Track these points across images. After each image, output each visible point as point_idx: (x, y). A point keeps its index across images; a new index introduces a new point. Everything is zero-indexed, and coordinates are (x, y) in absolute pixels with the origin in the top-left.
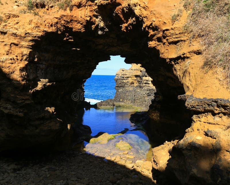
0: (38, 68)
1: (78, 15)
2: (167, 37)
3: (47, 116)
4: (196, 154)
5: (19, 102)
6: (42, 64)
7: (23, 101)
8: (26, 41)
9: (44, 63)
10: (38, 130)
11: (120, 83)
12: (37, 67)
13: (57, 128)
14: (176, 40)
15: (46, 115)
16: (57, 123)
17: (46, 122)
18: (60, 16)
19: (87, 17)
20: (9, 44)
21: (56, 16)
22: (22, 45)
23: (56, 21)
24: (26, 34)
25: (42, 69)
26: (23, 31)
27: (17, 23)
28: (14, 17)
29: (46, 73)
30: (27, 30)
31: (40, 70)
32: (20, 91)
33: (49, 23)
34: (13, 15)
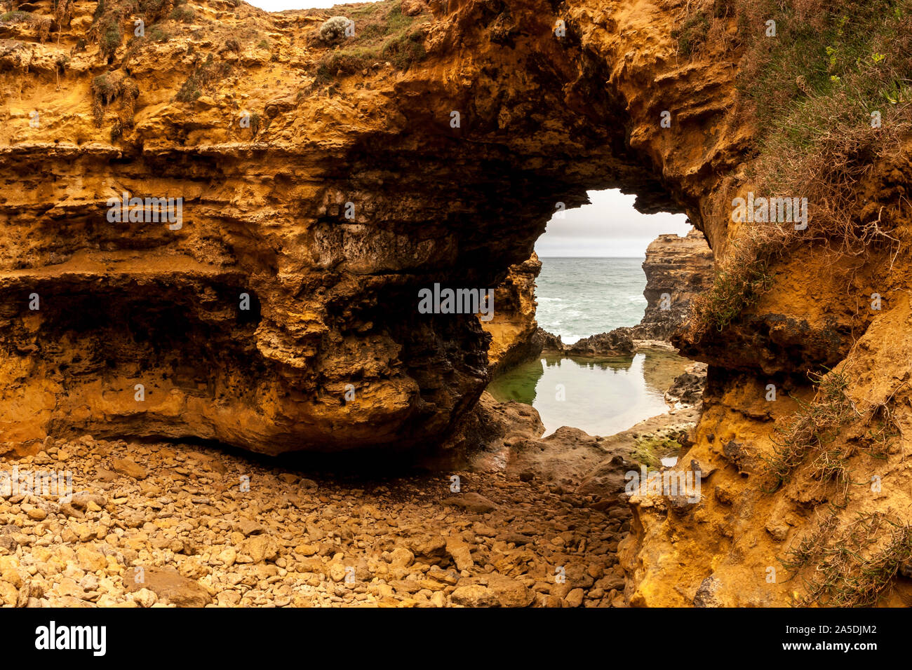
0: (346, 235)
1: (442, 77)
3: (372, 371)
5: (293, 328)
7: (303, 326)
8: (307, 166)
9: (362, 219)
10: (345, 409)
11: (660, 280)
12: (343, 231)
13: (398, 406)
15: (367, 366)
16: (400, 393)
17: (367, 387)
18: (396, 88)
19: (463, 77)
20: (270, 179)
21: (384, 90)
22: (300, 177)
23: (385, 100)
24: (307, 146)
25: (357, 237)
26: (301, 140)
27: (290, 124)
28: (284, 111)
29: (370, 248)
30: (309, 136)
31: (351, 241)
32: (294, 298)
33: (365, 111)
34: (283, 106)
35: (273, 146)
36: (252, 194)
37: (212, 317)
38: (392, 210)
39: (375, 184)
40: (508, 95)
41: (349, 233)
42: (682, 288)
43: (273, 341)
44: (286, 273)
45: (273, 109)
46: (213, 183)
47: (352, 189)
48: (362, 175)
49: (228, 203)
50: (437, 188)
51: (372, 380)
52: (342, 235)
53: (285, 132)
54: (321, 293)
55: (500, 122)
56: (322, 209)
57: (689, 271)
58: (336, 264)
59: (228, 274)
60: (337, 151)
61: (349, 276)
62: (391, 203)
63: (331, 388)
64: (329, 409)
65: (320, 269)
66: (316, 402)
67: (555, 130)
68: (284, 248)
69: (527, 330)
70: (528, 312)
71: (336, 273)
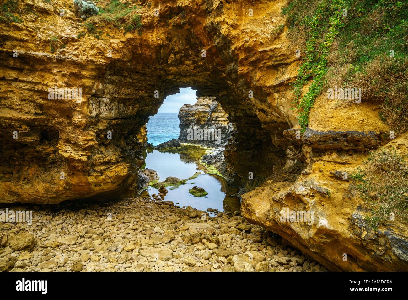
0: (102, 103)
1: (149, 38)
2: (264, 60)
3: (114, 160)
4: (322, 201)
5: (81, 143)
6: (105, 98)
7: (86, 142)
8: (87, 70)
9: (108, 96)
10: (103, 177)
11: (185, 121)
12: (100, 101)
13: (125, 173)
14: (276, 63)
15: (112, 158)
16: (125, 168)
17: (112, 167)
18: (127, 40)
19: (159, 39)
20: (67, 75)
21: (122, 40)
22: (84, 75)
23: (122, 45)
24: (88, 61)
25: (106, 104)
26: (84, 58)
27: (77, 49)
28: (72, 42)
29: (111, 109)
30: (88, 57)
31: (104, 105)
32: (82, 130)
33: (114, 48)
34: (72, 39)
35: (68, 58)
36: (56, 80)
37: (26, 140)
38: (118, 93)
39: (115, 81)
40: (175, 49)
41: (103, 102)
42: (194, 124)
43: (69, 149)
44: (78, 118)
45: (66, 40)
46: (26, 71)
47: (106, 83)
48: (109, 77)
49: (40, 83)
50: (137, 85)
51: (114, 163)
52: (100, 103)
53: (74, 53)
54: (93, 128)
55: (169, 60)
56: (94, 91)
57: (196, 117)
58: (97, 115)
59: (38, 118)
60: (103, 65)
61: (103, 120)
62: (118, 90)
63: (97, 168)
64: (96, 178)
65: (92, 117)
66: (89, 175)
67: (187, 65)
68: (77, 107)
69: (144, 141)
70: (144, 134)
71: (98, 119)
